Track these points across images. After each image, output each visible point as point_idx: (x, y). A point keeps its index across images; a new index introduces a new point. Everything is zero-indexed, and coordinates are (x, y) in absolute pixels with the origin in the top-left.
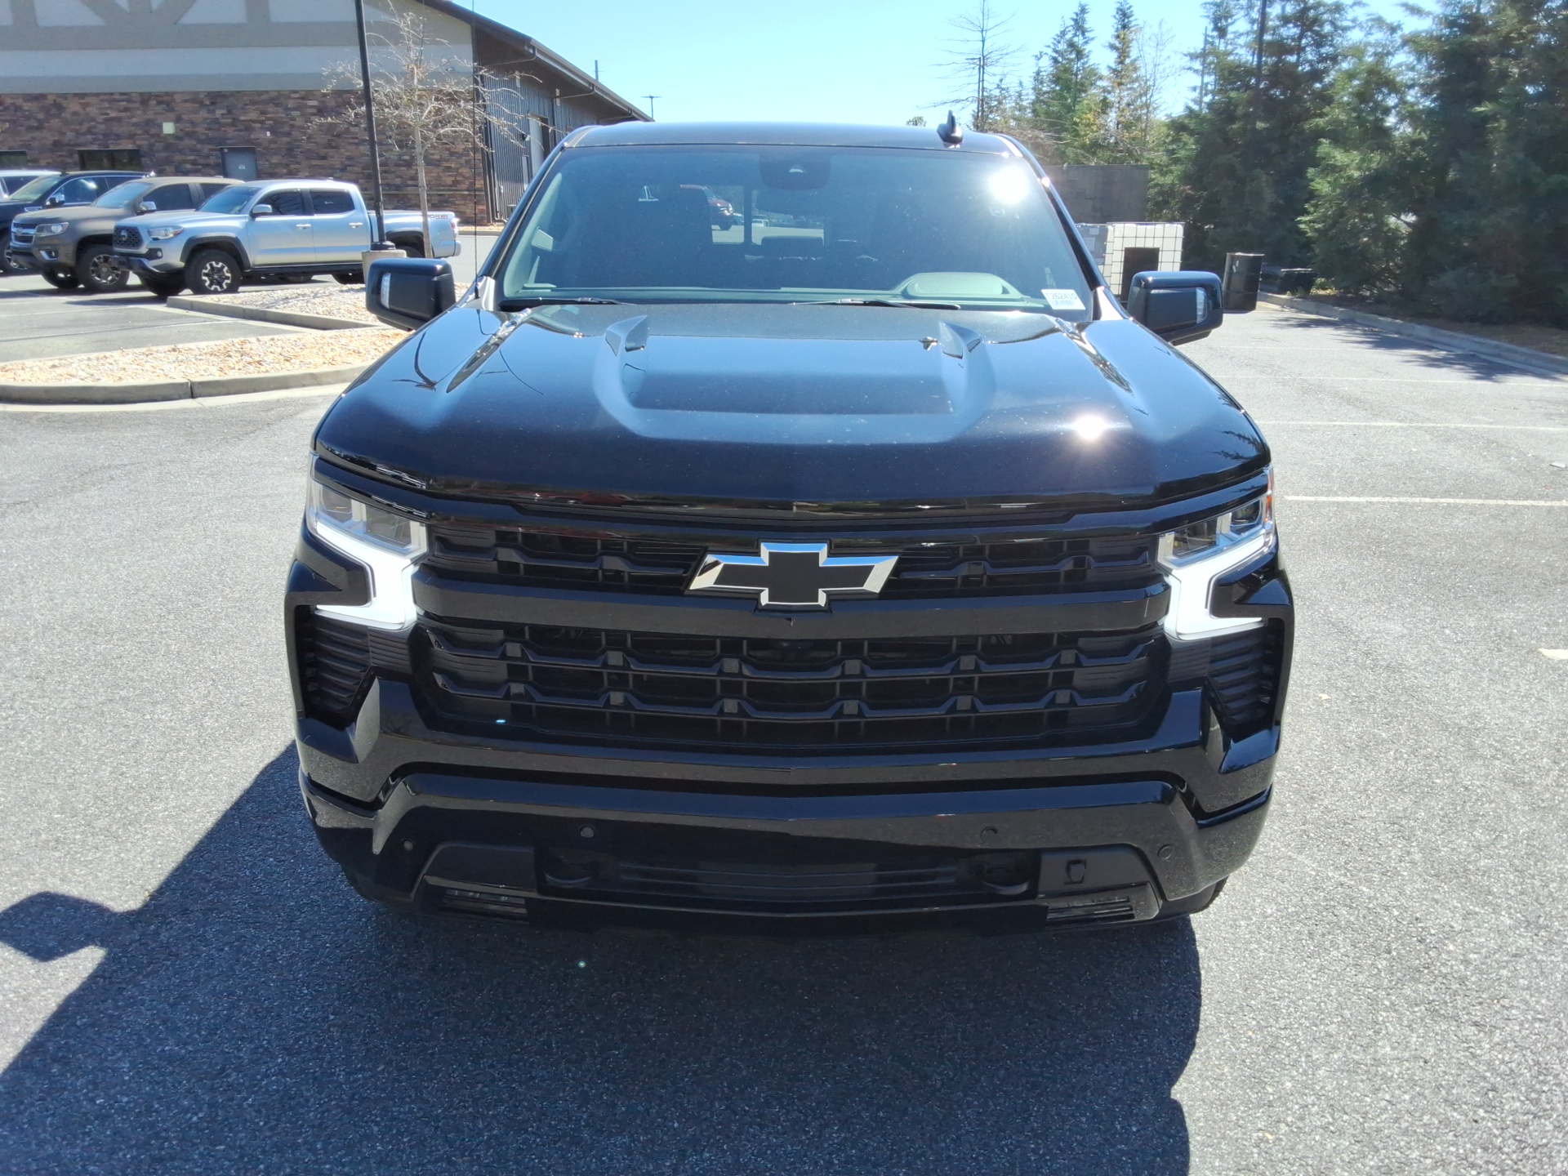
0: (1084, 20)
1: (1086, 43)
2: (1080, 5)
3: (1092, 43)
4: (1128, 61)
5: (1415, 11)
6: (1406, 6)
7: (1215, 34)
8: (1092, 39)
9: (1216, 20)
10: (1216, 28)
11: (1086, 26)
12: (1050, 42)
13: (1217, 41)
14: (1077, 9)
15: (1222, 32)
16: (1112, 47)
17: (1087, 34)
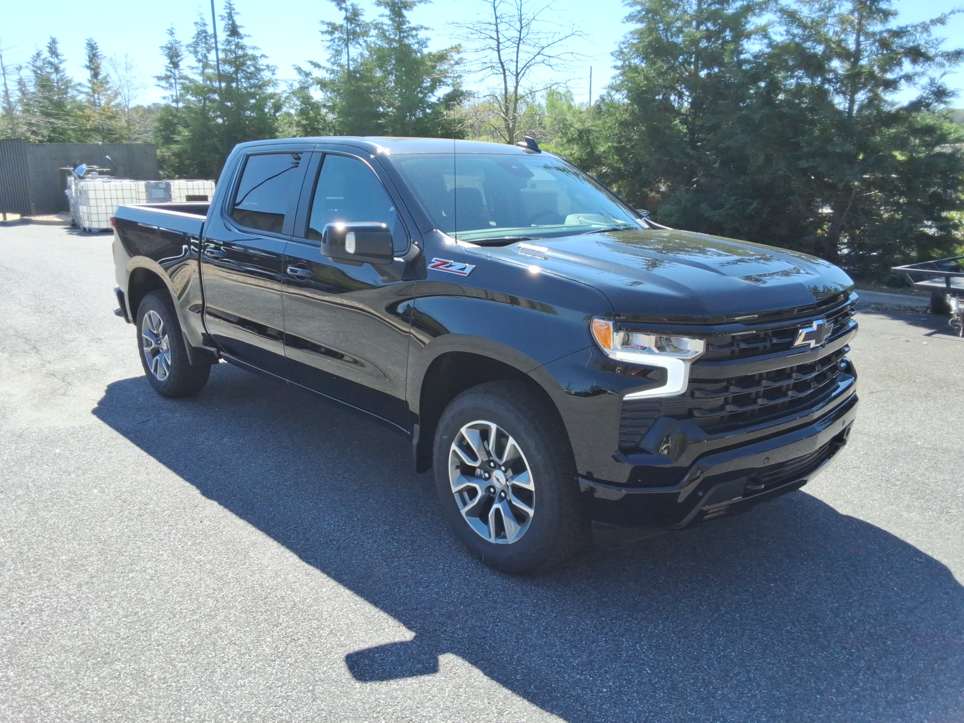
0: (56, 48)
1: (60, 63)
2: (51, 38)
3: (64, 63)
4: (100, 77)
5: (317, 65)
6: (312, 63)
7: (171, 66)
8: (64, 61)
9: (171, 57)
10: (172, 63)
11: (59, 52)
12: (30, 60)
13: (173, 70)
14: (49, 40)
15: (176, 65)
16: (88, 67)
17: (60, 57)
